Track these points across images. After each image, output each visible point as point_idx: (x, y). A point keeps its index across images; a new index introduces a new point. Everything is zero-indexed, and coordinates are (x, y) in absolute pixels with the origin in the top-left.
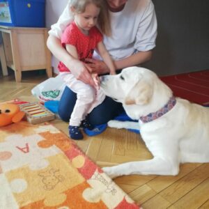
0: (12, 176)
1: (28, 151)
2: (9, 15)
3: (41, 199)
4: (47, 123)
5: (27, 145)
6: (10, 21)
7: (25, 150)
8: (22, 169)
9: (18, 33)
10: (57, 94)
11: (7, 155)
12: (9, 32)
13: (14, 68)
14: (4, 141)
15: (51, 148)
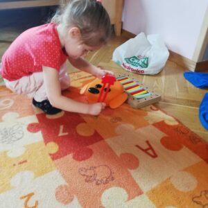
0: (159, 200)
1: (156, 155)
4: (154, 108)
8: (166, 188)
10: (146, 62)
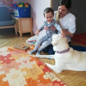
0: (22, 70)
1: (26, 63)
2: (18, 14)
3: (31, 77)
5: (26, 60)
6: (18, 16)
7: (26, 62)
8: (25, 68)
9: (21, 20)
11: (20, 64)
12: (18, 20)
13: (20, 32)
14: (19, 59)
15: (33, 62)
